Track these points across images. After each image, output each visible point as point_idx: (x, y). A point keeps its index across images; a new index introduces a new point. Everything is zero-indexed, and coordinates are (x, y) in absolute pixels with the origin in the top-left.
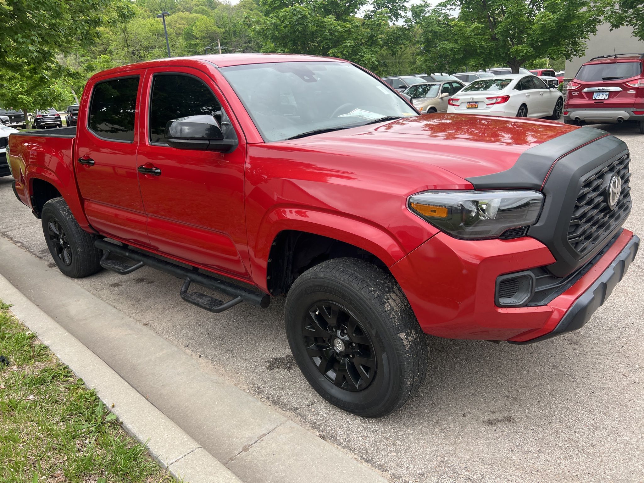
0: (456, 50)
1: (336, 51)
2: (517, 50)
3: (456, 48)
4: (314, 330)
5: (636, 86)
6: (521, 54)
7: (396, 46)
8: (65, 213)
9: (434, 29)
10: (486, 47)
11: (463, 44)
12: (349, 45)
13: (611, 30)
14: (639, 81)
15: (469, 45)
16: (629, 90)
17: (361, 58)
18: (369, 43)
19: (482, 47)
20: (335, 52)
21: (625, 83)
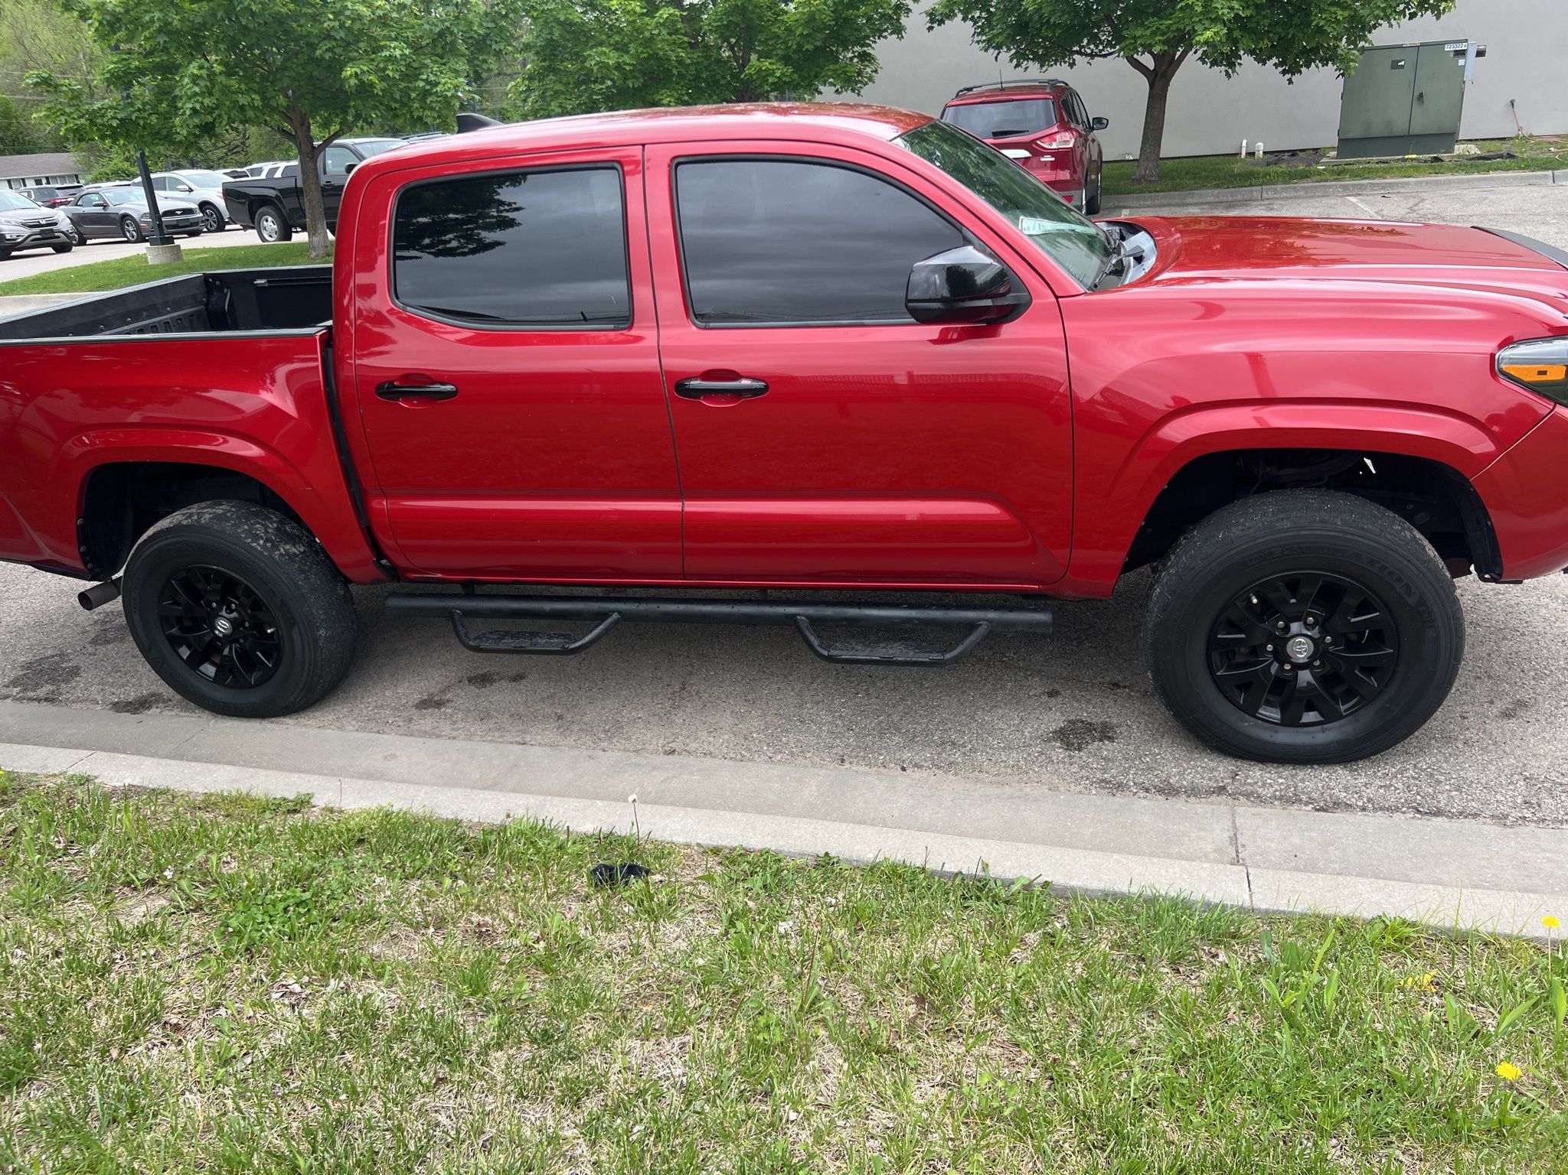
0: (628, 68)
1: (365, 68)
2: (760, 69)
3: (629, 64)
4: (1243, 636)
5: (1054, 146)
6: (771, 80)
7: (485, 57)
8: (261, 542)
9: (571, 17)
10: (689, 61)
11: (642, 56)
12: (398, 53)
13: (930, 29)
14: (1058, 137)
15: (654, 56)
16: (1043, 154)
17: (428, 87)
18: (439, 51)
19: (680, 62)
20: (363, 72)
21: (1034, 141)
